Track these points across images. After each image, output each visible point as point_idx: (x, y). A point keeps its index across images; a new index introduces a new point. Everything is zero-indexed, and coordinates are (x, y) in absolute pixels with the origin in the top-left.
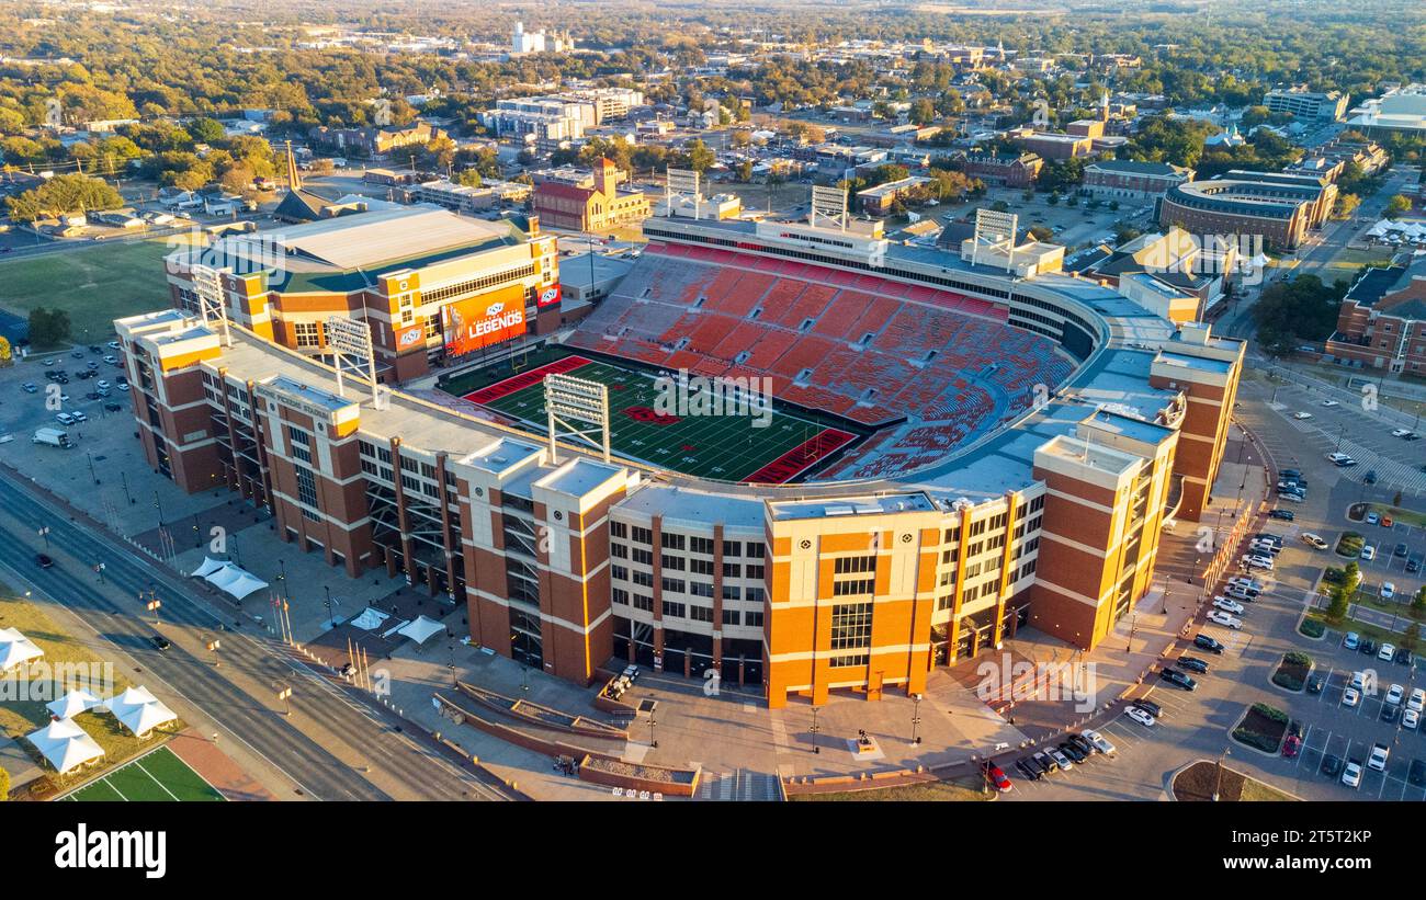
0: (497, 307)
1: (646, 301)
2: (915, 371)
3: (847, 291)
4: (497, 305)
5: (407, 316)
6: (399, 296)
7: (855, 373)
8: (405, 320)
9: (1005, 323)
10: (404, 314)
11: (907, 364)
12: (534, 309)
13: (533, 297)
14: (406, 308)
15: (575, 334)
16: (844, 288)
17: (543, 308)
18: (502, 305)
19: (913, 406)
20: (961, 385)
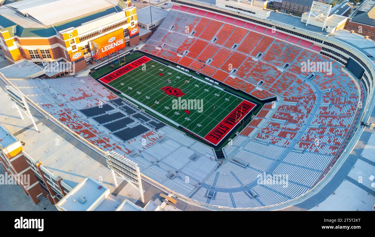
0: (113, 39)
1: (172, 32)
2: (279, 73)
3: (251, 32)
4: (113, 38)
5: (74, 48)
6: (69, 40)
7: (254, 72)
8: (73, 49)
9: (318, 53)
10: (73, 47)
11: (276, 69)
12: (128, 37)
13: (127, 32)
14: (73, 44)
15: (145, 46)
16: (250, 30)
17: (132, 37)
18: (115, 38)
19: (279, 91)
20: (299, 82)
